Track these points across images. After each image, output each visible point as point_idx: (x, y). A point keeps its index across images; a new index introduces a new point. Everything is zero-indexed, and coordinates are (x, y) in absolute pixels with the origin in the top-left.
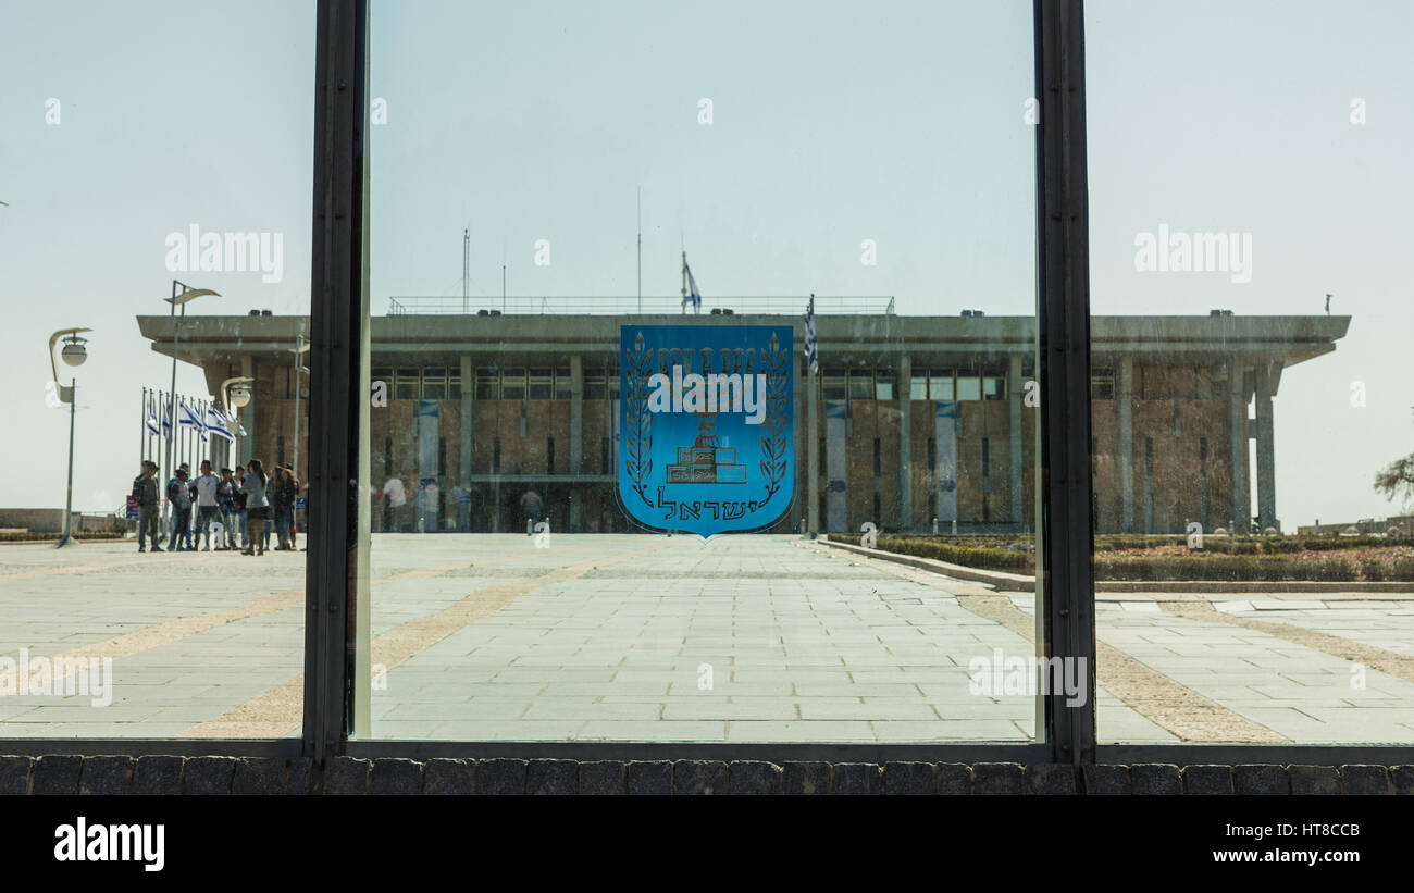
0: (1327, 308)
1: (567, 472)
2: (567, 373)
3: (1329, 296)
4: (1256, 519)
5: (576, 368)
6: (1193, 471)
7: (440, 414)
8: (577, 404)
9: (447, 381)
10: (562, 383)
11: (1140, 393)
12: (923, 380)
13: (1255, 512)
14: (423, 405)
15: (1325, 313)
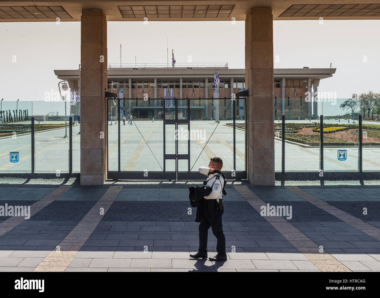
0: (331, 67)
1: (154, 106)
2: (153, 82)
3: (331, 64)
4: (313, 115)
5: (155, 81)
6: (298, 104)
7: (124, 92)
8: (156, 90)
9: (125, 84)
10: (151, 85)
11: (286, 87)
12: (236, 83)
13: (313, 114)
14: (119, 90)
15: (330, 68)
